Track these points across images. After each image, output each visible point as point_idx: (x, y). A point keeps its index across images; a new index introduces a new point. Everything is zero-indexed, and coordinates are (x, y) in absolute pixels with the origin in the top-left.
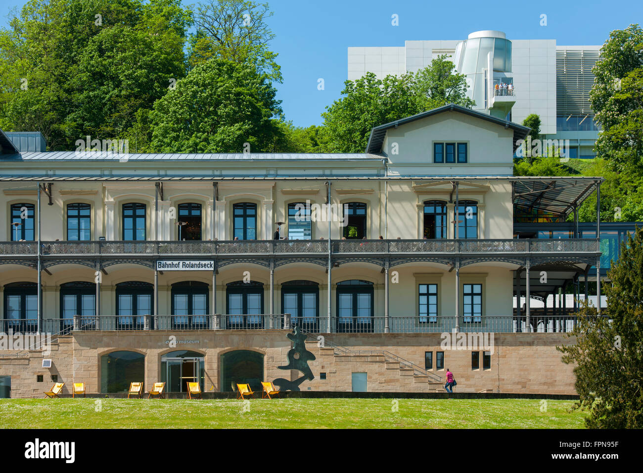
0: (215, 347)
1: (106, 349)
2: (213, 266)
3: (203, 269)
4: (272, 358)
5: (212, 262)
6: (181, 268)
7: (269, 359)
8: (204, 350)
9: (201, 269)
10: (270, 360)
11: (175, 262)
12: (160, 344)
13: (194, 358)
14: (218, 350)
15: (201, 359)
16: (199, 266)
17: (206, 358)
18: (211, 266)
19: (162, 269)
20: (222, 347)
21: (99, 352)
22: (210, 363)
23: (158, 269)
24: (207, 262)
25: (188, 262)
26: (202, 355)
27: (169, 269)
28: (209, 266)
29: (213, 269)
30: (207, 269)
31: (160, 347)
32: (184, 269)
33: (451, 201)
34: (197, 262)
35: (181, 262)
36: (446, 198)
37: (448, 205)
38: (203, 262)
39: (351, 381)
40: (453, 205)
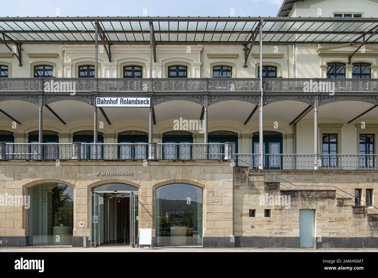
0: (150, 179)
1: (31, 180)
2: (149, 102)
3: (140, 105)
4: (213, 192)
5: (149, 99)
6: (119, 105)
7: (209, 193)
8: (137, 182)
9: (138, 105)
10: (211, 194)
11: (114, 99)
12: (89, 175)
13: (130, 192)
14: (154, 183)
15: (135, 193)
16: (136, 102)
17: (140, 192)
18: (148, 102)
19: (101, 105)
20: (158, 179)
21: (24, 184)
22: (145, 197)
23: (97, 105)
24: (144, 99)
25: (125, 99)
26: (137, 188)
27: (108, 105)
28: (146, 102)
29: (149, 106)
30: (144, 105)
31: (89, 178)
32: (122, 105)
33: (349, 63)
34: (134, 99)
35: (119, 99)
36: (345, 60)
37: (347, 65)
38: (140, 99)
39: (298, 220)
40: (352, 65)
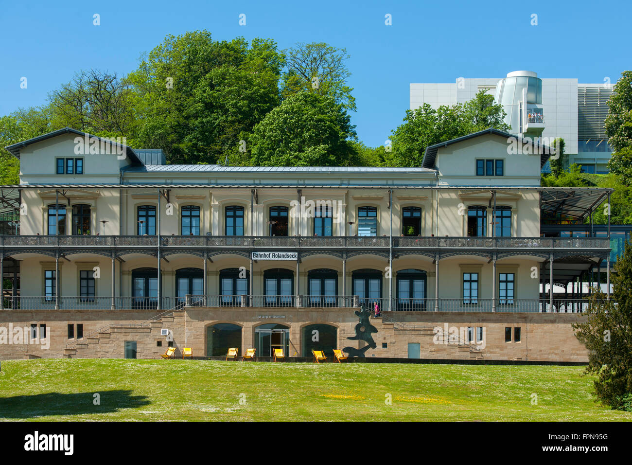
0: (298, 321)
1: (211, 322)
2: (297, 256)
3: (289, 259)
4: (344, 330)
5: (296, 254)
6: (271, 258)
7: (341, 331)
8: (289, 323)
9: (287, 259)
10: (342, 332)
11: (267, 253)
12: (254, 318)
13: (281, 330)
14: (300, 324)
15: (287, 330)
16: (286, 256)
17: (291, 330)
18: (295, 256)
19: (256, 259)
20: (304, 321)
21: (206, 324)
22: (294, 333)
23: (253, 259)
24: (292, 253)
25: (276, 253)
26: (288, 328)
27: (262, 259)
28: (294, 256)
29: (297, 259)
30: (292, 259)
31: (254, 321)
32: (274, 259)
33: (490, 207)
34: (284, 254)
35: (271, 253)
36: (486, 204)
37: (488, 209)
38: (289, 254)
39: (407, 350)
40: (492, 209)
